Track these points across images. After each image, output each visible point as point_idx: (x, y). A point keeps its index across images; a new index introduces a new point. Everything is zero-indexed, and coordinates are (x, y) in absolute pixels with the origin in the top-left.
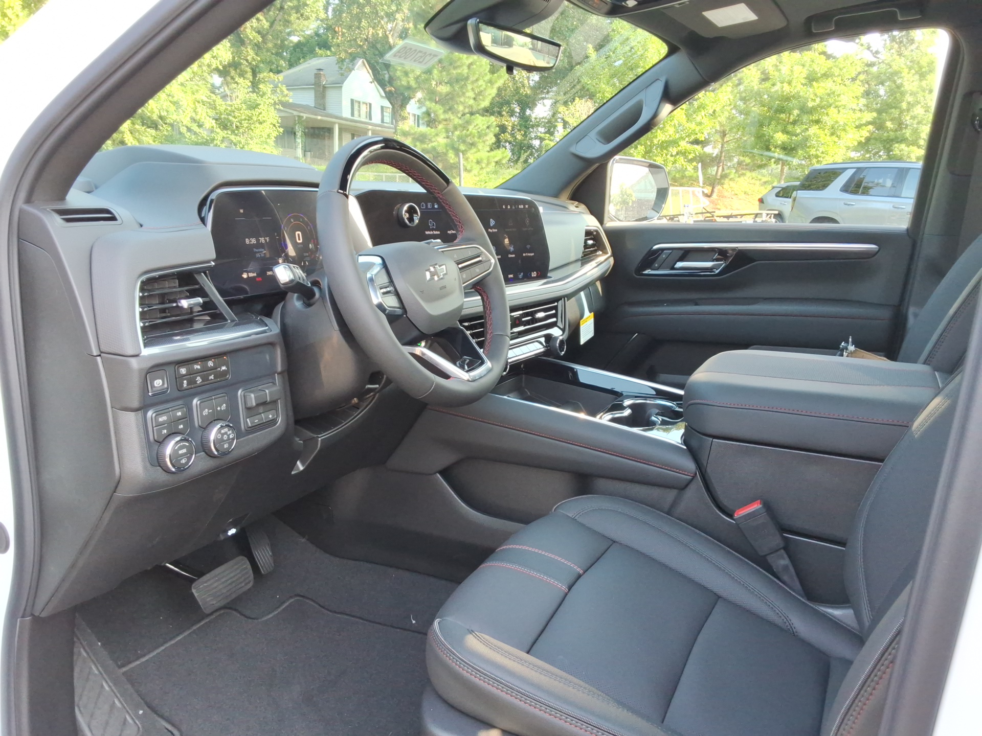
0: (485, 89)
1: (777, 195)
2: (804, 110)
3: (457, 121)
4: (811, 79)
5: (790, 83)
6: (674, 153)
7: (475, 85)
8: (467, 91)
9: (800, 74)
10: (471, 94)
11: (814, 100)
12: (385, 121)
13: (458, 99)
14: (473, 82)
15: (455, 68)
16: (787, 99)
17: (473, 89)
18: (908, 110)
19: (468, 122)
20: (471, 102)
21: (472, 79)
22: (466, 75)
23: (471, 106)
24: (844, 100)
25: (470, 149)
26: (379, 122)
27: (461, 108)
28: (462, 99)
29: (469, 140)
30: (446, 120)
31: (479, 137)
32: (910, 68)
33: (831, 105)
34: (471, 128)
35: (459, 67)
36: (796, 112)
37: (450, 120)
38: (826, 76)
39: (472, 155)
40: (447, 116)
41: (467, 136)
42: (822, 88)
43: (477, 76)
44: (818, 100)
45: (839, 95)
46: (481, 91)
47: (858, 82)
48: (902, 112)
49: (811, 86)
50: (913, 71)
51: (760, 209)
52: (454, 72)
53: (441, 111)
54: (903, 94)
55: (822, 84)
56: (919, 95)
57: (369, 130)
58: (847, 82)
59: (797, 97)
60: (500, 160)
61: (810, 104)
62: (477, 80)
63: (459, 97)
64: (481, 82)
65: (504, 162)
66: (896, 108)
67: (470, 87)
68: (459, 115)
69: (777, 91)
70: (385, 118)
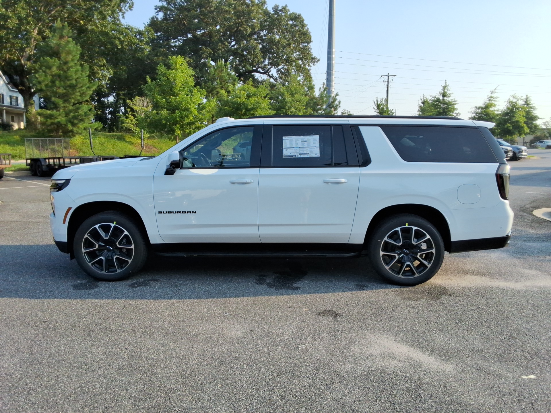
0: (86, 91)
1: (240, 146)
2: (247, 110)
3: (71, 108)
4: (249, 96)
5: (240, 98)
6: (194, 128)
7: (80, 89)
8: (76, 92)
9: (244, 94)
10: (78, 94)
11: (251, 106)
12: (13, 104)
13: (71, 96)
14: (79, 88)
15: (69, 80)
16: (240, 104)
17: (79, 91)
18: (289, 109)
19: (78, 109)
20: (79, 98)
21: (79, 86)
22: (75, 84)
23: (79, 100)
24: (263, 105)
25: (80, 122)
26: (9, 104)
27: (73, 101)
28: (73, 96)
29: (80, 118)
30: (64, 107)
31: (85, 116)
32: (288, 92)
33: (258, 108)
34: (80, 111)
35: (71, 80)
36: (244, 110)
37: (67, 107)
38: (254, 95)
39: (81, 126)
40: (64, 105)
41: (78, 116)
42: (253, 100)
43: (81, 85)
44: (252, 106)
45: (260, 104)
46: (84, 92)
47: (267, 98)
48: (286, 110)
49: (249, 100)
50: (289, 93)
51: (234, 153)
52: (68, 82)
53: (61, 102)
54: (286, 103)
55: (253, 99)
56: (292, 103)
57: (3, 109)
58: (263, 98)
59: (243, 104)
60: (97, 128)
61: (249, 107)
62: (82, 87)
63: (72, 95)
64: (84, 88)
65: (99, 129)
66: (284, 108)
67: (78, 90)
68: (72, 104)
69: (235, 101)
70: (13, 102)
